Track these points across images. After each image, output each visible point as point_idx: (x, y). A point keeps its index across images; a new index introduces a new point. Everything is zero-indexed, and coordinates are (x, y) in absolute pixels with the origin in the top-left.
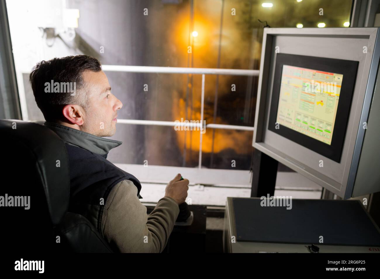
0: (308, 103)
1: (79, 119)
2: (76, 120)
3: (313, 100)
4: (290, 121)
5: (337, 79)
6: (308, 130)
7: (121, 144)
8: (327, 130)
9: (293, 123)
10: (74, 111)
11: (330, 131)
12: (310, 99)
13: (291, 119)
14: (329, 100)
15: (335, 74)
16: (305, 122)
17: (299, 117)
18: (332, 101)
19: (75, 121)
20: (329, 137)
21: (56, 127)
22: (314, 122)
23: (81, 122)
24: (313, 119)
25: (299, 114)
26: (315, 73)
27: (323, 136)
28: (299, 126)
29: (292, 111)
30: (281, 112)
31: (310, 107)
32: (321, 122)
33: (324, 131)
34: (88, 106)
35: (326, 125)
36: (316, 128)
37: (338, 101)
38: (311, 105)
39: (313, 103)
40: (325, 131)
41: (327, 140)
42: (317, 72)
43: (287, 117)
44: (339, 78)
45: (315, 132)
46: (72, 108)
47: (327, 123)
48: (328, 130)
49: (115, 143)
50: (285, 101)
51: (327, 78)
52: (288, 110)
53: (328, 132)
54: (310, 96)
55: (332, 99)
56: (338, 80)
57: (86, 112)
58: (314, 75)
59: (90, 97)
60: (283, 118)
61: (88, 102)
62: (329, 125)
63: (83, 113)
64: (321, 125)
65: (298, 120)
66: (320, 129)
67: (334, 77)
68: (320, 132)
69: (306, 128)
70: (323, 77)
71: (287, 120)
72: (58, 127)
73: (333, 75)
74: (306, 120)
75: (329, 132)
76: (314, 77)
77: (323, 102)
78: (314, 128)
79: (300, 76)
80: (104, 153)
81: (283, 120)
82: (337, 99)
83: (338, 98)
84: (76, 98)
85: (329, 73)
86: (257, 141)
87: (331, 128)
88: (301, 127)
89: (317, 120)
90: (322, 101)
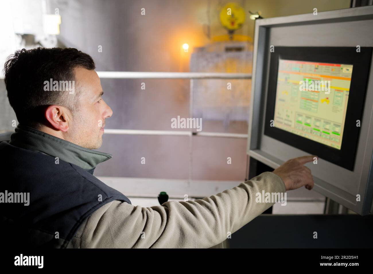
0: (311, 101)
1: (64, 124)
2: (60, 124)
3: (316, 97)
4: (290, 123)
5: (346, 70)
6: (311, 133)
7: (111, 157)
8: (335, 132)
9: (293, 126)
10: (59, 113)
11: (340, 133)
12: (312, 96)
13: (291, 121)
14: (337, 96)
15: (342, 65)
16: (307, 124)
17: (300, 119)
18: (340, 97)
19: (59, 126)
20: (338, 141)
21: (29, 132)
22: (318, 124)
23: (66, 127)
24: (318, 120)
25: (300, 115)
26: (318, 66)
27: (330, 139)
28: (301, 128)
29: (292, 112)
30: (278, 113)
31: (313, 106)
32: (327, 123)
33: (331, 134)
34: (77, 109)
35: (334, 126)
36: (322, 130)
37: (348, 97)
38: (314, 103)
39: (317, 101)
40: (333, 133)
41: (336, 143)
42: (320, 64)
43: (286, 120)
44: (348, 69)
45: (320, 135)
46: (58, 109)
47: (335, 123)
48: (337, 132)
49: (103, 155)
50: (283, 101)
51: (332, 70)
52: (287, 111)
53: (336, 134)
54: (312, 93)
55: (340, 95)
56: (347, 72)
57: (73, 116)
58: (316, 68)
59: (80, 99)
60: (281, 121)
61: (77, 105)
62: (337, 125)
63: (69, 117)
64: (328, 127)
65: (299, 122)
66: (327, 131)
67: (342, 69)
68: (327, 134)
69: (309, 131)
70: (328, 70)
71: (286, 122)
72: (31, 131)
73: (340, 66)
74: (308, 121)
75: (338, 134)
76: (317, 70)
77: (329, 99)
78: (319, 131)
79: (300, 71)
80: (90, 168)
81: (281, 123)
82: (346, 95)
83: (348, 93)
84: (64, 99)
85: (335, 65)
86: (252, 149)
87: (340, 130)
88: (303, 130)
89: (322, 121)
90: (327, 98)
